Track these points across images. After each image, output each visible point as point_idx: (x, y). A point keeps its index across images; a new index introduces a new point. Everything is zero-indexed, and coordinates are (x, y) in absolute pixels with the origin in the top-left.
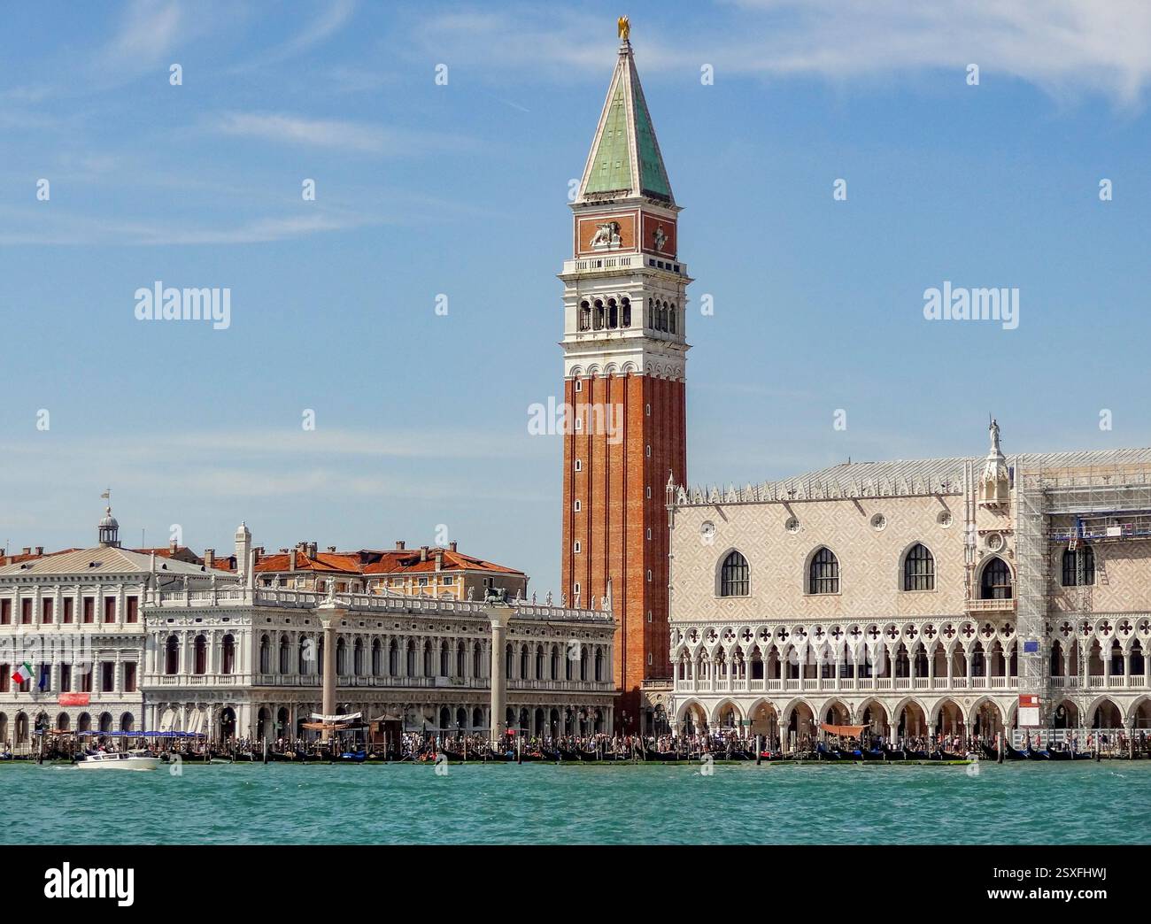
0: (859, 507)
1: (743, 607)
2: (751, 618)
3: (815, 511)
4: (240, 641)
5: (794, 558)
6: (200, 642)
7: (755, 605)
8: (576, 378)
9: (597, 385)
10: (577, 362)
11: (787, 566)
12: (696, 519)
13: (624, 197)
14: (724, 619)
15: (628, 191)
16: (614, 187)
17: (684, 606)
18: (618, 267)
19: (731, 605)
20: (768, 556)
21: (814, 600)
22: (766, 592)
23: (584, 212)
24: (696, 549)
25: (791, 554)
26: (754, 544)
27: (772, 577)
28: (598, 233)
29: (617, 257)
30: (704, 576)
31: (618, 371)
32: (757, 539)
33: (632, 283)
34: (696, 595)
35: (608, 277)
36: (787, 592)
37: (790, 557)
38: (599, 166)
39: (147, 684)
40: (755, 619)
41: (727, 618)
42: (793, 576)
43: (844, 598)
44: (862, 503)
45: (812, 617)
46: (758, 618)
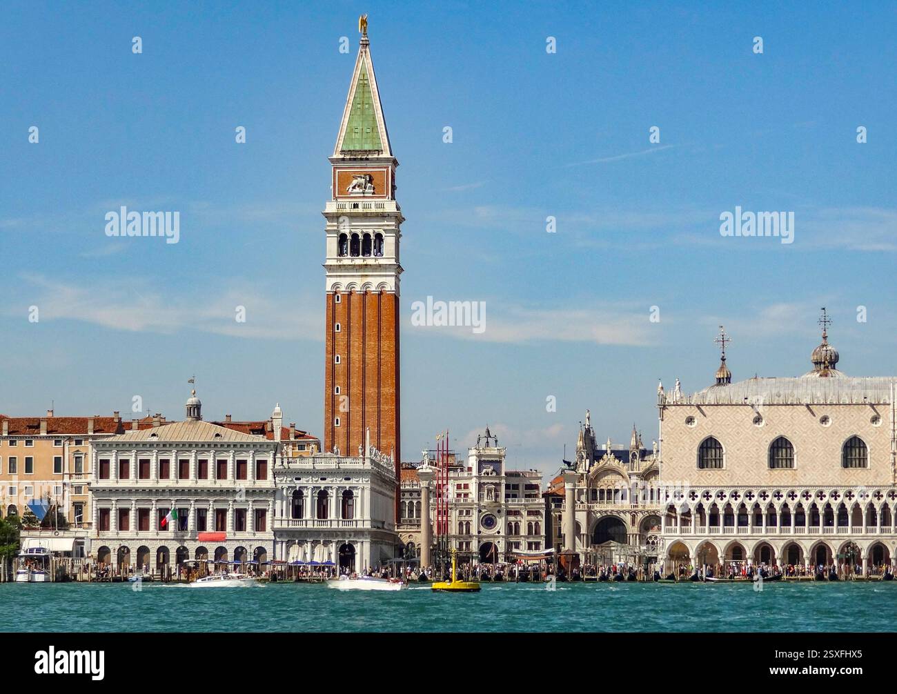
0: (811, 410)
1: (719, 477)
2: (725, 485)
3: (776, 412)
4: (359, 495)
5: (760, 443)
6: (323, 496)
7: (728, 475)
8: (336, 293)
9: (354, 299)
10: (338, 280)
11: (754, 449)
12: (681, 414)
13: (376, 156)
14: (703, 485)
15: (380, 151)
16: (367, 147)
17: (671, 475)
18: (373, 210)
19: (709, 475)
20: (738, 442)
21: (776, 473)
22: (738, 466)
23: (341, 165)
24: (681, 436)
25: (758, 441)
26: (728, 433)
27: (743, 456)
28: (355, 182)
29: (373, 202)
30: (688, 454)
31: (373, 288)
32: (730, 430)
33: (386, 223)
34: (681, 467)
35: (366, 216)
36: (754, 467)
37: (757, 443)
38: (351, 131)
39: (277, 525)
40: (729, 485)
41: (706, 485)
42: (759, 456)
43: (799, 472)
44: (814, 408)
45: (774, 484)
46: (731, 484)
